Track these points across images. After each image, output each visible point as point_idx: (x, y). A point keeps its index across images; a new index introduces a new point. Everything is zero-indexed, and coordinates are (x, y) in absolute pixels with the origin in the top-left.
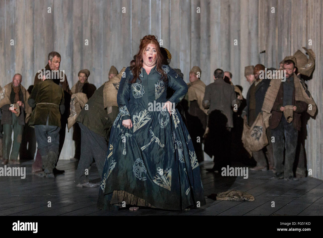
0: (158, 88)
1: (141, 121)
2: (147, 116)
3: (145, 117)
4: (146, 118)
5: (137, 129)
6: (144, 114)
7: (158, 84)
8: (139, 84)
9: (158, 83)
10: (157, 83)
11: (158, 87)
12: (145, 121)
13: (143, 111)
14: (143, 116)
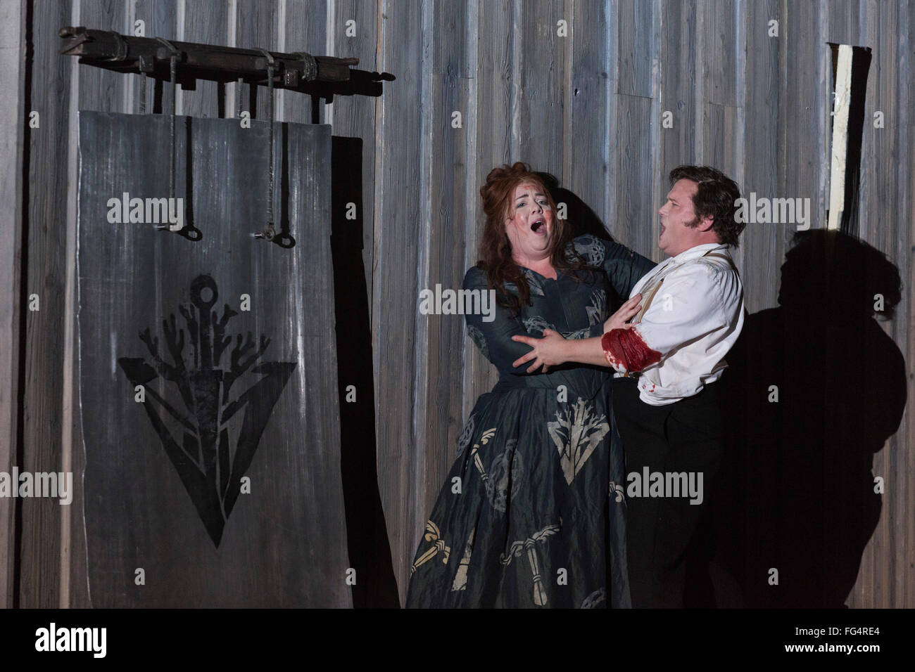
0: (597, 318)
1: (580, 440)
2: (590, 418)
3: (587, 422)
4: (591, 425)
5: (575, 467)
6: (580, 415)
7: (595, 305)
8: (537, 323)
9: (596, 302)
10: (593, 302)
11: (597, 314)
12: (592, 435)
13: (573, 405)
14: (579, 421)
